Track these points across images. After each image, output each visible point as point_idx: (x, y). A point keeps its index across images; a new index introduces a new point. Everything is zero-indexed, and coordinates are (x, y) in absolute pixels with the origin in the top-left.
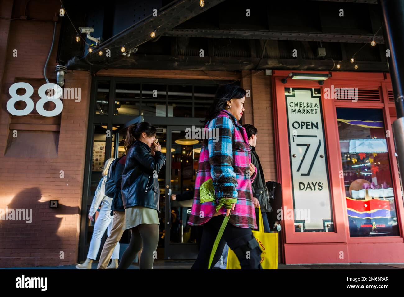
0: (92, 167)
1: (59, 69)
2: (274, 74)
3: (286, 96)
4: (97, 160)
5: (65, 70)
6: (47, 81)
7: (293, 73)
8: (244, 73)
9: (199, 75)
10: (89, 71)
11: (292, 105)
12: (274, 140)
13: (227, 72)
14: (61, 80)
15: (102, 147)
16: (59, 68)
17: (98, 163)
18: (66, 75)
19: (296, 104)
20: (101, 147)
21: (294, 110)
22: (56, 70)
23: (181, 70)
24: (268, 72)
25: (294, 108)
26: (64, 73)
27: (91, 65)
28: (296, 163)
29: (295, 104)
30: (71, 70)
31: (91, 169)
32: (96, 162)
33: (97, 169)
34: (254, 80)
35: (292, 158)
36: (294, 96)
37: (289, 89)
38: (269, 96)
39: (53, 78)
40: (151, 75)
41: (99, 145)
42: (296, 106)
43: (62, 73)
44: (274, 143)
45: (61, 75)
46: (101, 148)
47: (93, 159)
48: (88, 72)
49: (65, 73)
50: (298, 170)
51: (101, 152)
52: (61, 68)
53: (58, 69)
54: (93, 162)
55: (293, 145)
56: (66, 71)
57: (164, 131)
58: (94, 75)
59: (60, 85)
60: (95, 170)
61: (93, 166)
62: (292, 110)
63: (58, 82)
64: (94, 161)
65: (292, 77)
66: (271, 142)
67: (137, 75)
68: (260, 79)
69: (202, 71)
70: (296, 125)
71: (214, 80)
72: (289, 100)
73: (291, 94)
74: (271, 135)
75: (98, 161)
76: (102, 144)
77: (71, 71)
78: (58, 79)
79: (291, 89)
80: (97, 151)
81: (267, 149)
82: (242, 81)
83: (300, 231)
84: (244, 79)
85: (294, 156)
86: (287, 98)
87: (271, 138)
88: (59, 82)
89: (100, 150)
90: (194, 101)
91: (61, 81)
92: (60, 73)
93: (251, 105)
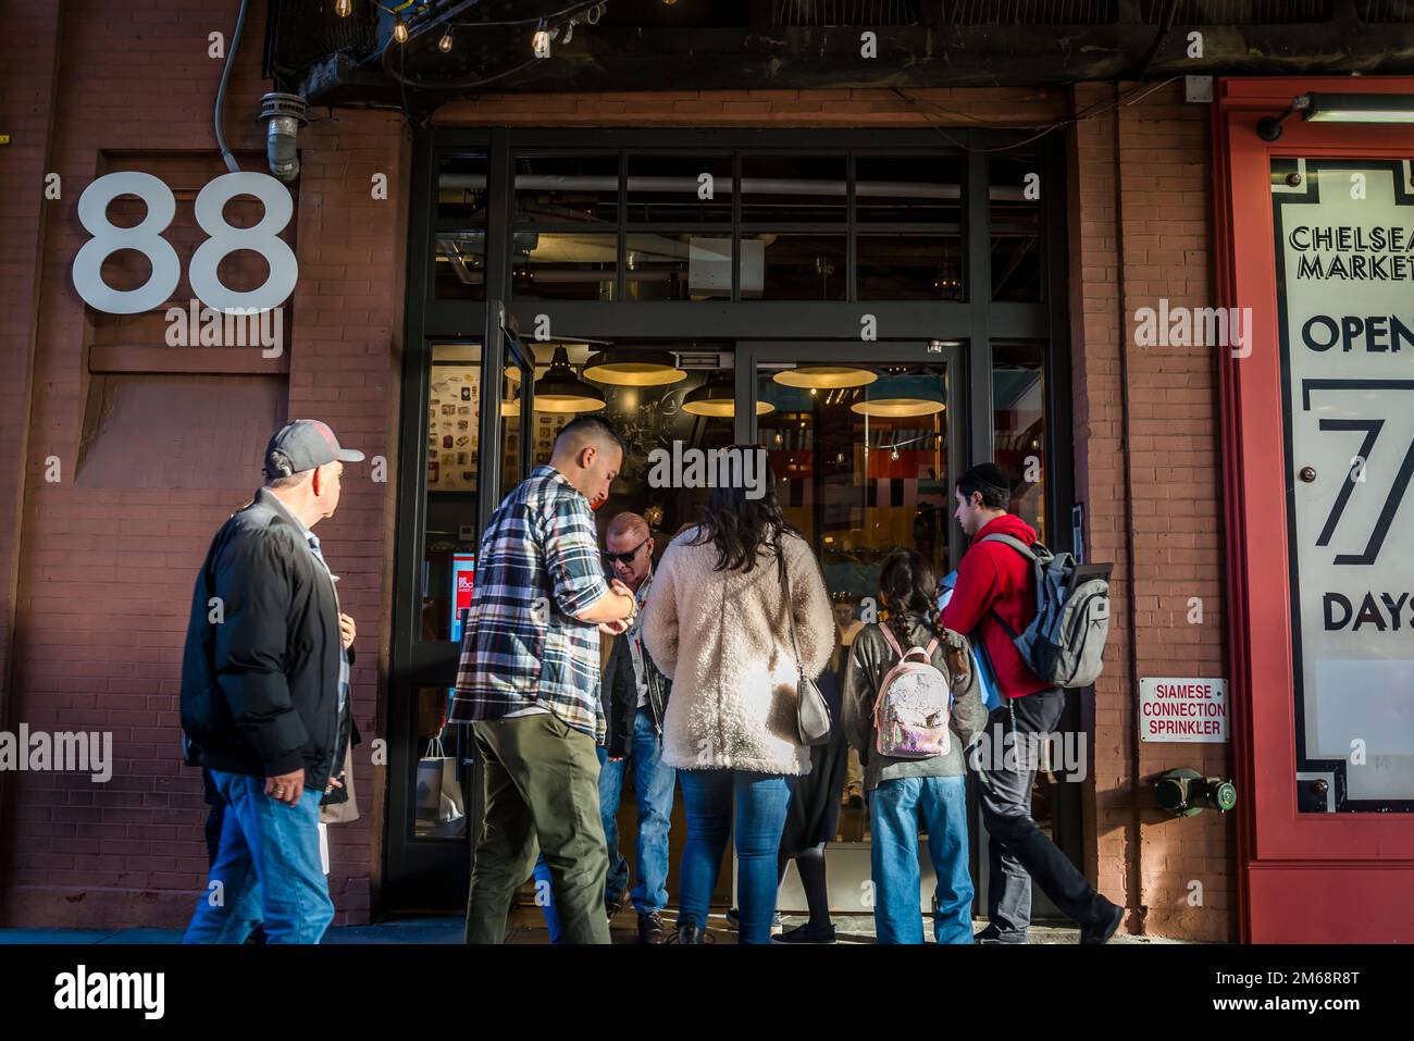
0: (429, 474)
1: (276, 107)
2: (1225, 95)
3: (1279, 199)
4: (448, 442)
5: (300, 110)
6: (229, 160)
7: (1311, 95)
8: (1084, 94)
9: (877, 108)
10: (397, 110)
11: (1303, 238)
12: (1215, 402)
13: (1002, 89)
14: (287, 157)
15: (468, 389)
16: (276, 103)
17: (452, 455)
18: (306, 130)
19: (1322, 233)
20: (463, 389)
21: (1310, 262)
22: (264, 114)
23: (800, 88)
24: (1198, 89)
25: (1315, 254)
26: (296, 126)
27: (408, 88)
28: (1312, 506)
29: (1318, 236)
30: (326, 108)
31: (426, 479)
32: (447, 451)
33: (450, 483)
34: (1128, 126)
35: (1298, 484)
36: (1312, 196)
37: (1293, 164)
38: (1195, 199)
39: (250, 145)
40: (663, 116)
41: (455, 380)
42: (1322, 244)
43: (289, 125)
44: (1216, 416)
45: (286, 136)
46: (466, 393)
47: (433, 442)
48: (397, 115)
49: (301, 124)
50: (1324, 540)
51: (465, 411)
52: (284, 102)
53: (272, 106)
54: (434, 453)
55: (1304, 425)
56: (303, 117)
57: (726, 361)
58: (423, 124)
59: (281, 178)
60: (440, 486)
61: (435, 466)
62: (1305, 261)
63: (272, 166)
64: (439, 447)
65: (1310, 111)
66: (1204, 410)
67: (604, 116)
68: (1157, 121)
69: (893, 89)
70: (1321, 333)
71: (941, 128)
72: (1293, 215)
73: (1302, 189)
74: (1203, 381)
75: (456, 449)
76: (468, 377)
77: (323, 111)
78: (271, 154)
79: (1302, 162)
80: (449, 406)
81: (1184, 443)
82: (1071, 129)
83: (1324, 808)
84: (1080, 124)
85: (1306, 476)
86: (1284, 206)
87: (1204, 396)
88: (277, 164)
89: (459, 403)
90: (853, 229)
91: (286, 162)
92: (277, 124)
93: (1112, 243)
